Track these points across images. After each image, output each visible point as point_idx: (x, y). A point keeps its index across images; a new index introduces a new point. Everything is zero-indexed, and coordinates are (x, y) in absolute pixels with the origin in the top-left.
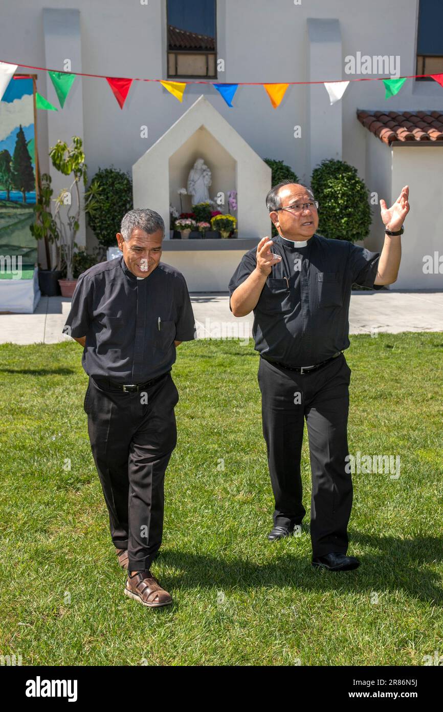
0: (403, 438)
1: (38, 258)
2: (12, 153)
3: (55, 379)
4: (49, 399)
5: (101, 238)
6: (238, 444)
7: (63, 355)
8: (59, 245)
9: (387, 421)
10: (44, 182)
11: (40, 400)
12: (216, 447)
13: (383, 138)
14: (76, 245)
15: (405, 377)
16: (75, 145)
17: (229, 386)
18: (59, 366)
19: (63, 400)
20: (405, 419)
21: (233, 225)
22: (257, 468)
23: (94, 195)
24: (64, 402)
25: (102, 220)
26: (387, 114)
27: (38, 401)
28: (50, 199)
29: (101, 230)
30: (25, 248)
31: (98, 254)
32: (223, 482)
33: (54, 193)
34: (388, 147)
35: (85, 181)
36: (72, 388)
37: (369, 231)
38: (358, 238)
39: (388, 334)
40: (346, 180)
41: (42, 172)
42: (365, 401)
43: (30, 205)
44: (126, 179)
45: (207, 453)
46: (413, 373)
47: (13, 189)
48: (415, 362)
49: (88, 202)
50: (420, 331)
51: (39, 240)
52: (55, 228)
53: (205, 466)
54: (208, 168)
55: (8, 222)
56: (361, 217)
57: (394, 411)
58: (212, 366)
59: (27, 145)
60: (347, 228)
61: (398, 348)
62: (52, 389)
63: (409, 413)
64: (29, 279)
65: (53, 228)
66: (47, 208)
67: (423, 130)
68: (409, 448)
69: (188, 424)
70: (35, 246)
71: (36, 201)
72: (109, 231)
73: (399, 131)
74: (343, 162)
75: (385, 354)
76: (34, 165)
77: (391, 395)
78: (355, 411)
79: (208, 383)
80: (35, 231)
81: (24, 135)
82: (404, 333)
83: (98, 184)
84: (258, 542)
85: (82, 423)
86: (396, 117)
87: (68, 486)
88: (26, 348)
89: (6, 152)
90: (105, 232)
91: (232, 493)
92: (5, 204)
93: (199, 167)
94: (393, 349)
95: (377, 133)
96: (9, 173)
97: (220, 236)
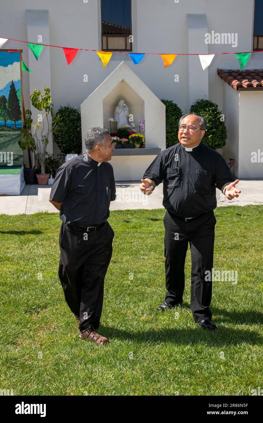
0: (249, 275)
1: (24, 161)
2: (7, 97)
3: (30, 238)
4: (25, 250)
5: (62, 148)
6: (143, 281)
7: (36, 222)
8: (36, 153)
9: (239, 264)
10: (27, 115)
11: (19, 251)
12: (129, 282)
13: (234, 86)
14: (47, 153)
15: (250, 234)
16: (45, 92)
17: (139, 241)
18: (33, 229)
19: (34, 251)
20: (251, 263)
21: (142, 140)
22: (155, 297)
23: (57, 122)
24: (35, 253)
25: (63, 138)
26: (236, 71)
27: (17, 252)
28: (31, 125)
29: (62, 144)
30: (16, 155)
31: (60, 158)
32: (133, 307)
33: (33, 122)
34: (237, 91)
35: (52, 114)
36: (40, 243)
37: (226, 142)
38: (219, 147)
39: (238, 206)
40: (211, 112)
41: (26, 109)
42: (225, 250)
43: (19, 129)
44: (77, 112)
45: (123, 287)
46: (254, 232)
47: (8, 120)
48: (255, 224)
49: (54, 127)
50: (258, 205)
51: (24, 150)
52: (34, 143)
53: (121, 296)
54: (127, 105)
55: (5, 140)
56: (221, 134)
57: (243, 257)
58: (129, 228)
59: (16, 92)
60: (212, 141)
61: (245, 215)
62: (28, 244)
63: (253, 258)
64: (17, 174)
65: (32, 143)
66: (29, 131)
67: (258, 81)
68: (254, 283)
69: (112, 267)
70: (22, 154)
71: (22, 126)
72: (67, 144)
73: (243, 82)
74: (209, 101)
75: (236, 219)
76: (21, 104)
77: (241, 246)
78: (219, 257)
79: (126, 239)
80: (21, 145)
81: (14, 87)
82: (248, 206)
83: (60, 115)
84: (155, 351)
85: (45, 266)
86: (241, 73)
87: (32, 311)
88: (14, 217)
89: (4, 96)
90: (64, 145)
91: (139, 315)
92: (3, 128)
93: (122, 105)
94: (242, 216)
95: (230, 83)
96: (5, 110)
97: (134, 147)
